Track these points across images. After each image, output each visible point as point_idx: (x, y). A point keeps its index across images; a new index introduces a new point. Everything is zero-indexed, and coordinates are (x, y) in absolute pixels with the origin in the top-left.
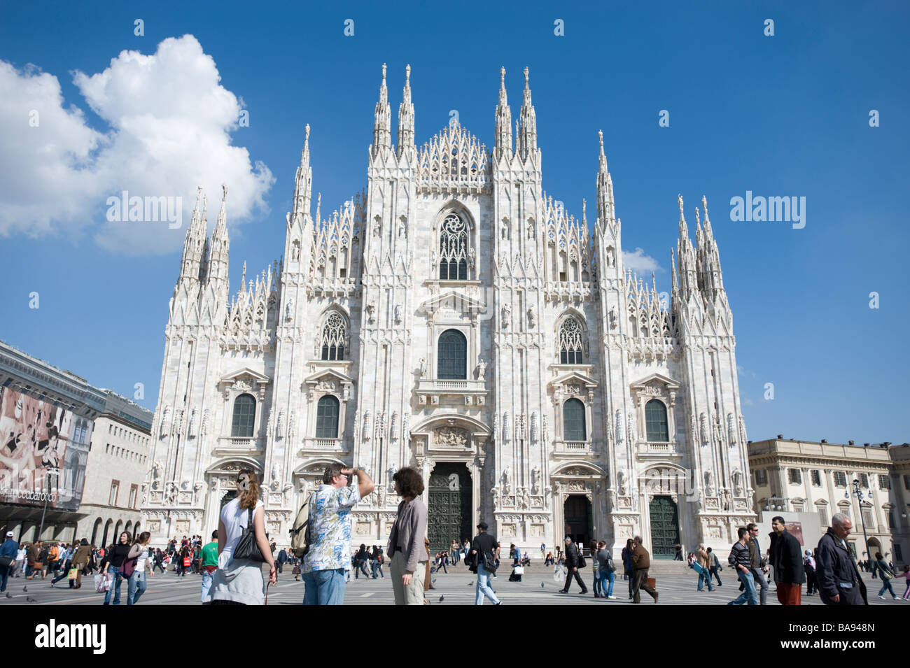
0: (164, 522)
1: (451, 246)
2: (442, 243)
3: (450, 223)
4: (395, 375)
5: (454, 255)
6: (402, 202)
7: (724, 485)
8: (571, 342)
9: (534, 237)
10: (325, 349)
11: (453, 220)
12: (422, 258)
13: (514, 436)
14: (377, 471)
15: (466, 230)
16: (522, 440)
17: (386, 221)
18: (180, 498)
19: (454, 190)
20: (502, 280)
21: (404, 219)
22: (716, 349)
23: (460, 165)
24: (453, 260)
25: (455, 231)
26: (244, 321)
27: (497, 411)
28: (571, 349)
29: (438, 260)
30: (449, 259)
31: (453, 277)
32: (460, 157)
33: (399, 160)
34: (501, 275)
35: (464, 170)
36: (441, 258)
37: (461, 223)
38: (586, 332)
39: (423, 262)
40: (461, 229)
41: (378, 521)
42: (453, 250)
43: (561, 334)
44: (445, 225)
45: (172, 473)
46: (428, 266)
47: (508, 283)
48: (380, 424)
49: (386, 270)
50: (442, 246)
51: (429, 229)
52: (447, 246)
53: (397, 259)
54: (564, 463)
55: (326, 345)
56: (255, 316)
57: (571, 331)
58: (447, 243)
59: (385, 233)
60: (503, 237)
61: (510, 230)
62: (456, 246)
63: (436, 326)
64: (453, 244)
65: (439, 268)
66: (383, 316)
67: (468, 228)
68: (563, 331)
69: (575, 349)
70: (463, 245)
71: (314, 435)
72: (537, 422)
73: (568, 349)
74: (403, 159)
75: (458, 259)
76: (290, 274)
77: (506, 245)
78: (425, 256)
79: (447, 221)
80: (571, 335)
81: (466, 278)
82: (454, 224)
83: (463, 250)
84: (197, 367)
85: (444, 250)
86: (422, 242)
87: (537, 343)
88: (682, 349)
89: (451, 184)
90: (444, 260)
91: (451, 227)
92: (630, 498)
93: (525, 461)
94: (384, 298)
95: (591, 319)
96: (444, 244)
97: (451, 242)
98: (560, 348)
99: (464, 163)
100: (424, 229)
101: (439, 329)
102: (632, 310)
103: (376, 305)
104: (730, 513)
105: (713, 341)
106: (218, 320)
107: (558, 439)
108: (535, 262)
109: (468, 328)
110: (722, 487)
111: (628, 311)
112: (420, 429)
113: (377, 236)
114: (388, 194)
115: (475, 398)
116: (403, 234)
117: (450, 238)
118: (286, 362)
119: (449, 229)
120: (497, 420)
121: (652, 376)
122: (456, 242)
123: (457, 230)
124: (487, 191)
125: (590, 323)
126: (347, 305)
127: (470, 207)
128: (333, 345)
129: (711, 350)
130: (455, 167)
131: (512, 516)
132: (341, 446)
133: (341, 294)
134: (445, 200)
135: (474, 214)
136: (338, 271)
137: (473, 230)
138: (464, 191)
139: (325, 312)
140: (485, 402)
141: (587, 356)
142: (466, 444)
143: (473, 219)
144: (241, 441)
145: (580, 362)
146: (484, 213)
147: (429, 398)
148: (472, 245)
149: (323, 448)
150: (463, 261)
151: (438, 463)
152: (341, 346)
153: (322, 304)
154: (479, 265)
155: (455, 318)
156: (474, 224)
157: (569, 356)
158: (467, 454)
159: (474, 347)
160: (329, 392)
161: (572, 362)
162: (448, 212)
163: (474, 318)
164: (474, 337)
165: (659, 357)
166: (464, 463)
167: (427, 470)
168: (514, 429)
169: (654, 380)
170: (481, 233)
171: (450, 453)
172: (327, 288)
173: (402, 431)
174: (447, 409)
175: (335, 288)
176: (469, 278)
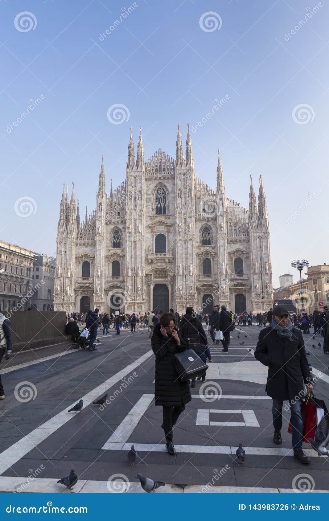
0: (62, 307)
1: (160, 201)
2: (156, 200)
3: (159, 191)
4: (138, 253)
5: (161, 204)
6: (140, 185)
7: (262, 290)
8: (206, 237)
9: (191, 196)
10: (114, 243)
11: (161, 190)
12: (148, 206)
13: (183, 273)
14: (133, 288)
15: (165, 194)
16: (186, 275)
17: (133, 193)
18: (66, 299)
19: (160, 178)
20: (178, 214)
21: (140, 192)
22: (262, 238)
23: (163, 167)
24: (161, 206)
25: (161, 194)
26: (84, 234)
27: (177, 264)
29: (154, 206)
30: (159, 206)
31: (161, 213)
32: (162, 164)
33: (138, 168)
34: (178, 212)
35: (164, 169)
36: (156, 206)
37: (163, 191)
38: (212, 232)
39: (149, 208)
40: (163, 193)
41: (134, 305)
42: (161, 202)
43: (203, 234)
44: (157, 192)
45: (62, 290)
46: (151, 209)
47: (180, 215)
48: (134, 271)
49: (134, 213)
50: (156, 201)
51: (151, 195)
52: (158, 201)
53: (139, 208)
54: (202, 283)
56: (88, 232)
57: (207, 232)
58: (158, 200)
59: (133, 198)
60: (179, 196)
61: (181, 194)
62: (162, 201)
63: (154, 233)
64: (161, 200)
65: (155, 210)
66: (133, 231)
67: (166, 193)
68: (203, 232)
69: (208, 239)
70: (164, 200)
71: (111, 275)
72: (191, 269)
73: (205, 239)
74: (139, 167)
75: (163, 206)
76: (99, 216)
77: (180, 200)
78: (149, 205)
79: (158, 191)
80: (206, 234)
81: (166, 214)
82: (161, 192)
83: (164, 202)
84: (68, 253)
85: (157, 202)
86: (148, 200)
87: (191, 238)
88: (249, 238)
89: (159, 176)
90: (157, 207)
92: (226, 295)
93: (187, 283)
94: (133, 224)
95: (214, 227)
96: (157, 200)
97: (160, 199)
98: (202, 239)
100: (149, 195)
101: (155, 234)
102: (230, 223)
103: (130, 227)
104: (264, 300)
105: (261, 235)
106: (74, 235)
107: (201, 274)
108: (191, 206)
109: (166, 233)
110: (261, 290)
111: (229, 223)
112: (149, 272)
113: (130, 200)
114: (133, 182)
115: (169, 260)
116: (140, 198)
117: (159, 197)
118: (99, 249)
119: (159, 194)
120: (176, 268)
121: (238, 249)
122: (162, 199)
123: (162, 194)
124: (173, 178)
125: (213, 229)
126: (121, 227)
127: (167, 185)
128: (117, 242)
129: (260, 238)
130: (160, 168)
131: (182, 303)
132: (121, 279)
133: (118, 222)
134: (157, 182)
135: (168, 187)
136: (117, 213)
137: (168, 194)
138: (164, 178)
139: (113, 229)
140: (173, 261)
141: (213, 242)
142: (166, 277)
143: (168, 189)
144: (86, 279)
145: (210, 244)
146: (172, 186)
147: (152, 260)
148: (168, 200)
149: (114, 280)
150: (164, 206)
151: (156, 284)
152: (119, 242)
153: (112, 227)
154: (170, 208)
155: (161, 229)
156: (168, 191)
157: (206, 242)
158: (166, 281)
159: (169, 240)
160: (116, 259)
161: (206, 245)
162: (158, 187)
163: (169, 229)
164: (169, 236)
165: (240, 241)
166: (166, 284)
167: (152, 287)
168: (183, 271)
169: (238, 251)
170: (171, 195)
171: (160, 281)
172: (113, 220)
173: (142, 273)
174: (159, 264)
175: (116, 220)
176: (167, 213)
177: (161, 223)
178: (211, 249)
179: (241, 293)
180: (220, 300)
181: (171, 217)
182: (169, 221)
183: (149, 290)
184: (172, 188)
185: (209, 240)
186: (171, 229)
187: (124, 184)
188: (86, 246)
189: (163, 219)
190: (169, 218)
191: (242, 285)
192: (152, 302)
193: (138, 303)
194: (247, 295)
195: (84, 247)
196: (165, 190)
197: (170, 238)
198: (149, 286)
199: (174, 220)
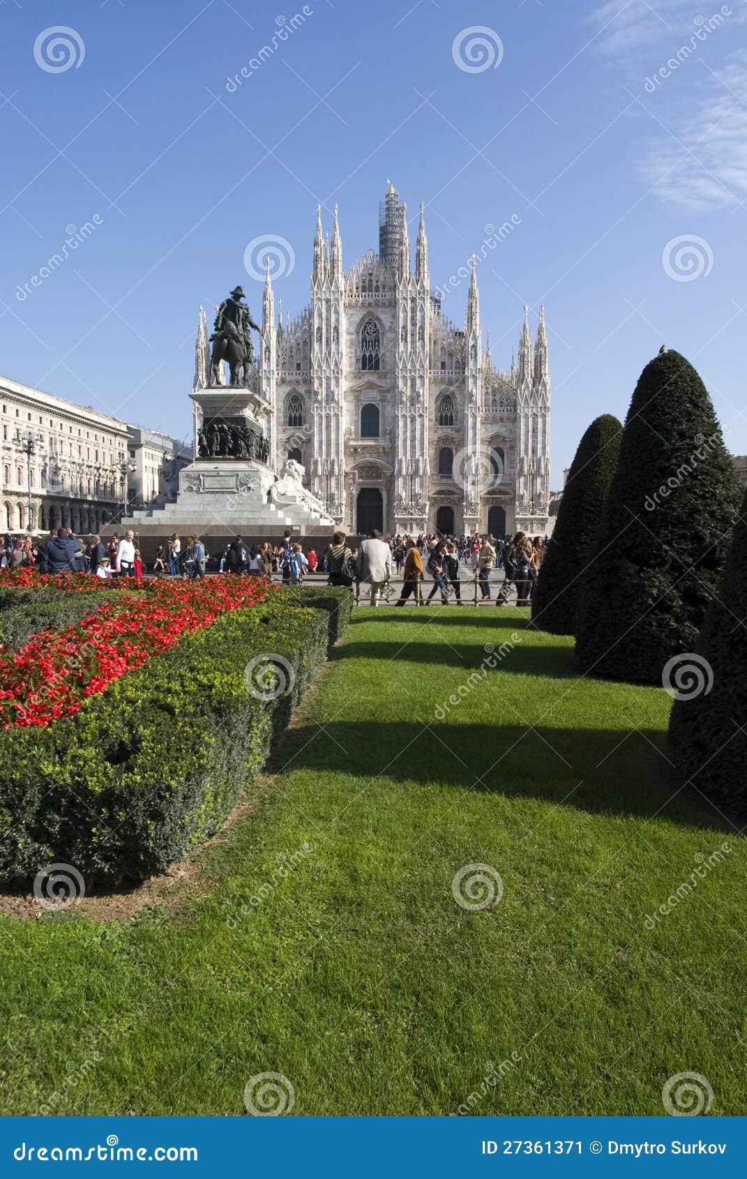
1: (369, 345)
2: (362, 343)
3: (368, 328)
4: (334, 435)
5: (370, 352)
6: (335, 316)
7: (532, 501)
8: (446, 411)
9: (423, 339)
10: (290, 418)
11: (371, 326)
13: (407, 472)
14: (325, 494)
15: (378, 333)
16: (411, 475)
17: (324, 331)
19: (370, 304)
20: (400, 371)
21: (336, 329)
22: (537, 416)
23: (374, 284)
24: (370, 355)
25: (371, 334)
27: (397, 457)
28: (446, 415)
29: (360, 354)
30: (367, 354)
31: (370, 368)
32: (374, 278)
33: (331, 284)
34: (400, 367)
35: (377, 287)
36: (362, 354)
37: (375, 328)
38: (456, 404)
39: (350, 357)
40: (375, 332)
42: (370, 348)
43: (440, 406)
44: (365, 329)
46: (354, 360)
47: (404, 373)
48: (326, 466)
49: (325, 367)
50: (362, 345)
51: (353, 334)
52: (366, 345)
53: (332, 358)
54: (438, 488)
55: (291, 416)
57: (447, 403)
58: (366, 343)
59: (324, 340)
60: (402, 339)
61: (406, 334)
62: (372, 345)
63: (360, 402)
65: (361, 361)
66: (325, 398)
67: (380, 332)
68: (441, 403)
69: (449, 415)
70: (376, 344)
72: (421, 464)
73: (444, 415)
74: (334, 284)
75: (374, 354)
77: (404, 346)
78: (352, 353)
79: (366, 327)
80: (446, 406)
81: (378, 369)
82: (371, 329)
83: (376, 347)
85: (364, 348)
86: (349, 343)
87: (422, 414)
88: (516, 415)
89: (368, 300)
90: (364, 355)
91: (369, 331)
92: (475, 508)
93: (413, 488)
94: (324, 385)
95: (459, 394)
96: (364, 344)
97: (369, 342)
98: (439, 415)
99: (377, 282)
100: (351, 334)
101: (361, 404)
102: (487, 387)
103: (319, 391)
104: (534, 516)
105: (535, 411)
107: (436, 473)
108: (422, 358)
109: (380, 403)
111: (485, 389)
112: (350, 469)
113: (319, 343)
114: (324, 311)
115: (384, 448)
116: (336, 340)
117: (368, 339)
119: (367, 333)
120: (396, 463)
121: (497, 432)
122: (372, 342)
123: (373, 333)
124: (393, 304)
125: (459, 398)
126: (302, 389)
127: (382, 317)
128: (295, 416)
129: (534, 416)
130: (370, 285)
131: (405, 519)
133: (298, 382)
134: (364, 311)
135: (384, 321)
136: (295, 366)
137: (383, 333)
138: (377, 305)
139: (289, 394)
140: (391, 452)
141: (456, 420)
142: (379, 477)
143: (383, 325)
145: (451, 424)
146: (391, 320)
147: (356, 449)
148: (383, 344)
150: (377, 355)
151: (362, 489)
152: (300, 416)
153: (286, 389)
154: (387, 359)
155: (372, 397)
156: (385, 329)
157: (445, 420)
158: (379, 483)
159: (383, 415)
160: (294, 446)
161: (446, 424)
162: (367, 320)
163: (385, 396)
164: (384, 408)
165: (502, 420)
166: (378, 489)
167: (355, 493)
168: (407, 468)
169: (498, 436)
170: (389, 335)
171: (371, 483)
172: (288, 378)
173: (340, 470)
174: (368, 456)
175: (294, 377)
176: (381, 368)
177: (371, 385)
178: (453, 432)
179: (500, 505)
180: (465, 516)
181: (389, 375)
182: (385, 383)
183: (351, 498)
184: (392, 323)
185: (451, 416)
186: (389, 396)
187: (307, 313)
189: (374, 378)
190: (385, 377)
191: (501, 492)
194: (507, 509)
196: (378, 326)
197: (385, 412)
198: (350, 492)
199: (393, 380)
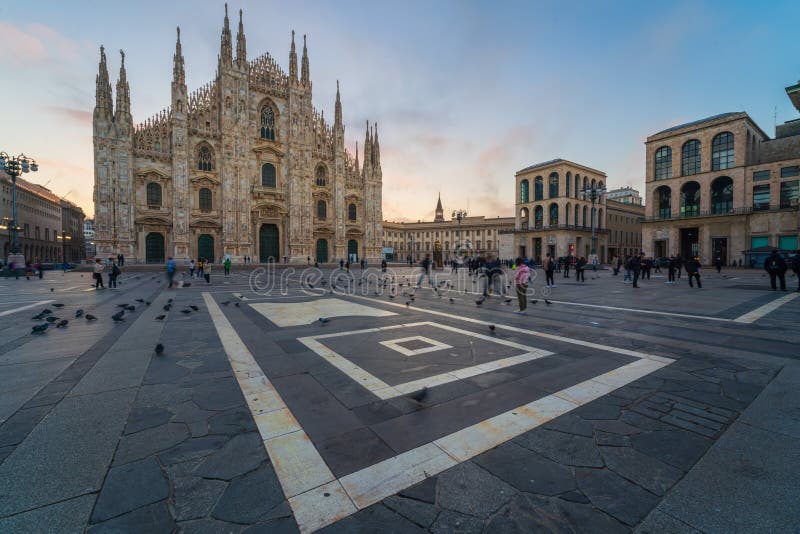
1: (266, 121)
3: (266, 109)
5: (267, 126)
6: (242, 92)
7: (374, 237)
8: (321, 177)
10: (200, 163)
12: (252, 125)
13: (299, 214)
14: (235, 226)
16: (302, 216)
18: (121, 235)
19: (268, 92)
20: (293, 144)
21: (243, 102)
22: (376, 187)
23: (271, 79)
24: (268, 129)
25: (268, 114)
26: (146, 141)
27: (291, 203)
29: (260, 127)
30: (265, 128)
31: (268, 138)
33: (238, 67)
34: (293, 141)
35: (273, 83)
37: (271, 110)
38: (328, 173)
39: (253, 127)
40: (271, 113)
41: (237, 248)
42: (267, 124)
43: (317, 173)
44: (263, 109)
45: (112, 222)
46: (255, 129)
48: (235, 205)
50: (262, 120)
51: (255, 110)
52: (264, 121)
54: (318, 226)
57: (321, 171)
58: (264, 119)
60: (293, 122)
61: (297, 120)
62: (269, 122)
63: (261, 161)
65: (260, 131)
67: (275, 114)
68: (318, 171)
69: (322, 179)
70: (272, 122)
71: (198, 208)
73: (319, 179)
75: (270, 130)
76: (177, 119)
77: (295, 127)
78: (254, 124)
80: (321, 173)
81: (274, 140)
82: (268, 110)
83: (272, 125)
84: (119, 164)
85: (263, 123)
88: (364, 185)
89: (267, 89)
90: (263, 128)
92: (343, 240)
93: (303, 225)
95: (330, 167)
97: (266, 119)
98: (316, 178)
100: (253, 110)
101: (262, 163)
103: (230, 145)
104: (375, 246)
105: (374, 184)
107: (316, 216)
108: (309, 138)
109: (276, 164)
112: (255, 208)
113: (228, 108)
114: (233, 86)
115: (280, 196)
116: (243, 110)
117: (265, 117)
118: (179, 168)
119: (265, 112)
120: (291, 207)
121: (352, 194)
122: (269, 120)
124: (286, 97)
125: (329, 169)
126: (212, 143)
127: (277, 104)
128: (205, 162)
129: (374, 186)
130: (268, 80)
132: (214, 213)
133: (208, 136)
134: (264, 96)
135: (278, 107)
136: (205, 122)
137: (277, 115)
138: (274, 94)
139: (199, 144)
140: (285, 198)
141: (328, 183)
142: (276, 216)
143: (277, 109)
144: (154, 208)
145: (325, 185)
146: (283, 107)
147: (259, 195)
148: (278, 123)
149: (204, 214)
150: (272, 130)
151: (263, 224)
152: (210, 164)
153: (197, 140)
154: (280, 134)
155: (270, 158)
156: (279, 112)
157: (320, 182)
158: (276, 221)
159: (279, 172)
160: (205, 186)
161: (321, 185)
162: (264, 103)
163: (280, 160)
164: (279, 168)
165: (355, 187)
166: (274, 225)
167: (258, 226)
168: (298, 211)
169: (353, 196)
170: (282, 118)
171: (269, 220)
172: (199, 131)
173: (247, 209)
174: (267, 201)
175: (204, 132)
176: (276, 140)
177: (270, 150)
178: (327, 191)
179: (354, 239)
181: (283, 145)
182: (280, 150)
183: (255, 231)
184: (285, 109)
185: (324, 181)
186: (283, 160)
188: (153, 161)
189: (272, 145)
190: (280, 146)
191: (355, 231)
192: (258, 244)
193: (242, 245)
194: (359, 242)
195: (150, 160)
196: (274, 109)
197: (281, 171)
198: (254, 224)
199: (287, 150)
